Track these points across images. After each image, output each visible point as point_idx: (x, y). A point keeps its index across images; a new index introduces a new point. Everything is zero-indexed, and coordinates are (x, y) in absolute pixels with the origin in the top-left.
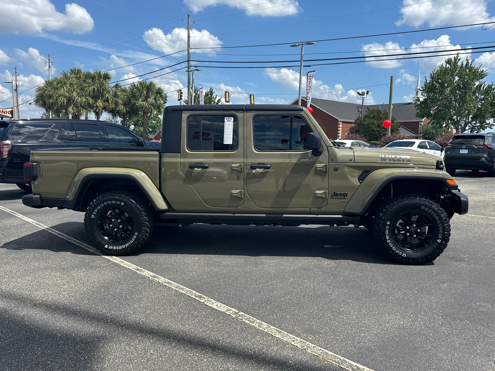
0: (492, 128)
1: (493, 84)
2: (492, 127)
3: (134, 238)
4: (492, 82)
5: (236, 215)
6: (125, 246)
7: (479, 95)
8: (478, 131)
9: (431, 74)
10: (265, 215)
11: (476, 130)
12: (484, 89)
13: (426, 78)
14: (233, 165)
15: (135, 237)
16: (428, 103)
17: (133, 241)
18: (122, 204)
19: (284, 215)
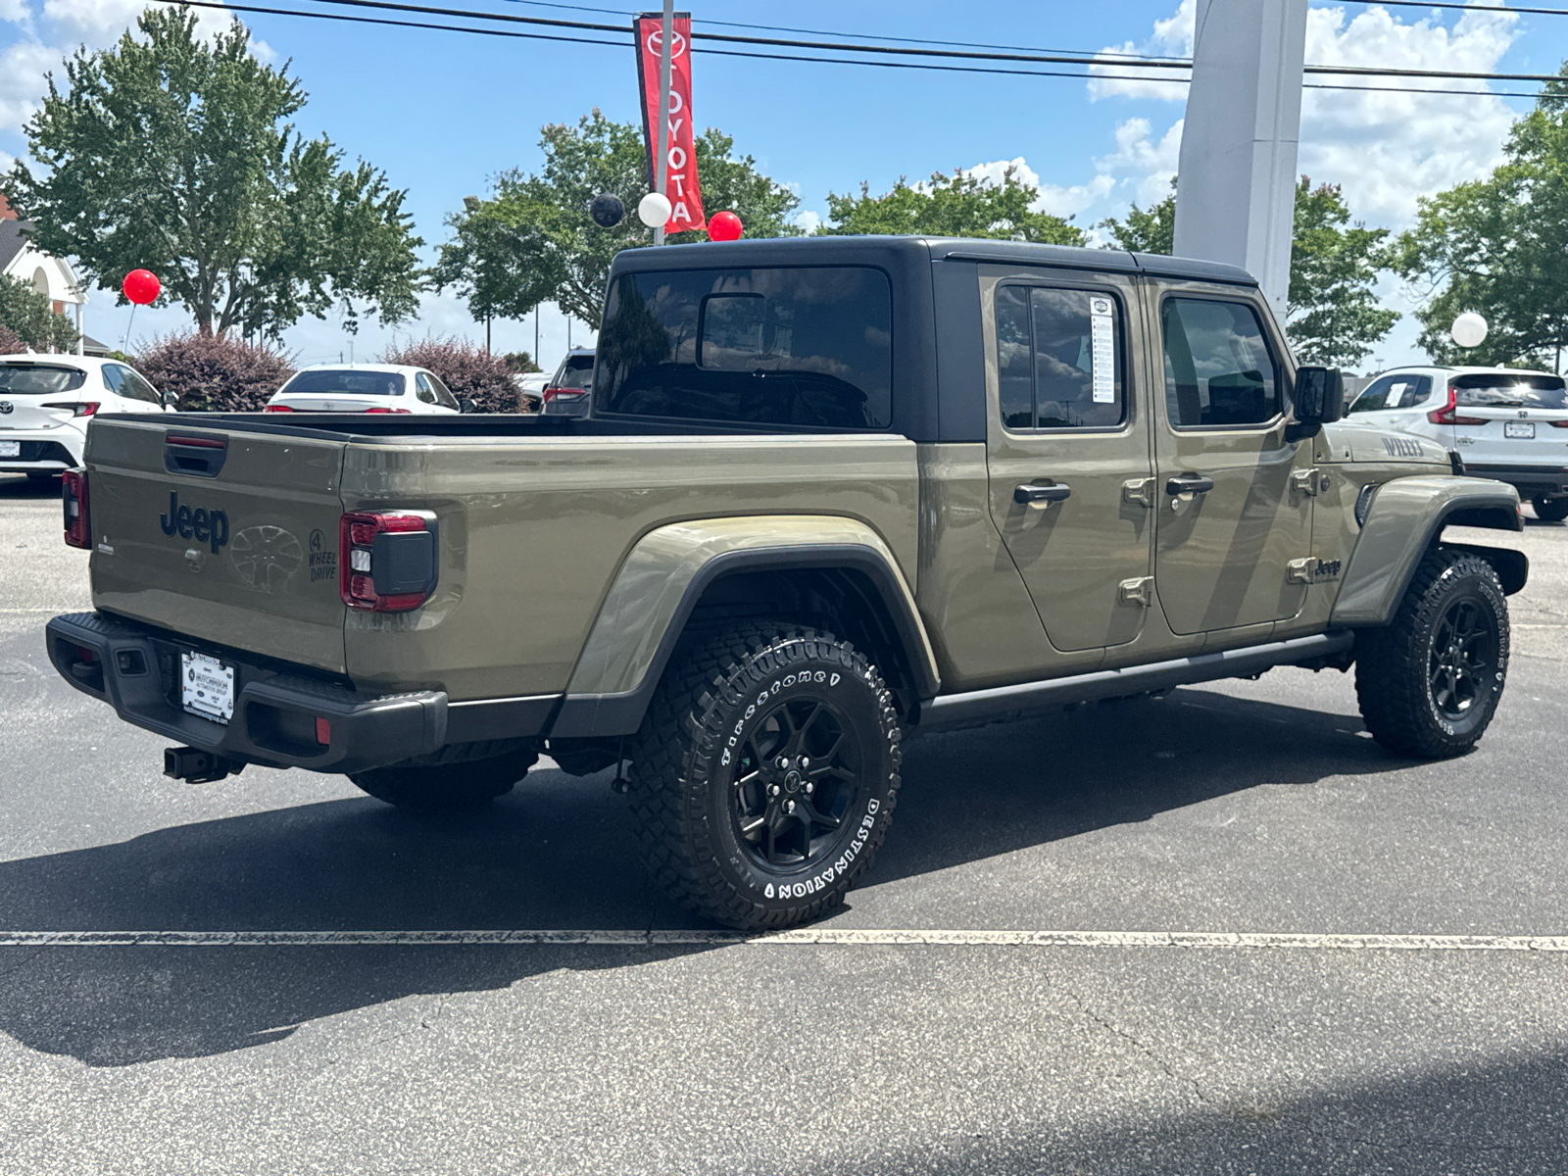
0: (324, 318)
1: (331, 142)
2: (323, 313)
3: (866, 827)
4: (324, 134)
5: (1125, 671)
6: (836, 872)
7: (278, 180)
8: (274, 323)
9: (71, 64)
10: (1184, 662)
11: (269, 321)
12: (301, 158)
13: (51, 82)
14: (1130, 484)
15: (868, 822)
16: (86, 191)
17: (862, 840)
18: (835, 679)
19: (1227, 654)
